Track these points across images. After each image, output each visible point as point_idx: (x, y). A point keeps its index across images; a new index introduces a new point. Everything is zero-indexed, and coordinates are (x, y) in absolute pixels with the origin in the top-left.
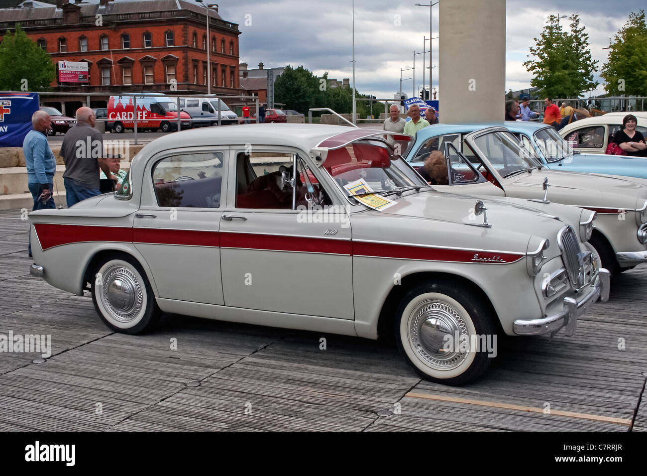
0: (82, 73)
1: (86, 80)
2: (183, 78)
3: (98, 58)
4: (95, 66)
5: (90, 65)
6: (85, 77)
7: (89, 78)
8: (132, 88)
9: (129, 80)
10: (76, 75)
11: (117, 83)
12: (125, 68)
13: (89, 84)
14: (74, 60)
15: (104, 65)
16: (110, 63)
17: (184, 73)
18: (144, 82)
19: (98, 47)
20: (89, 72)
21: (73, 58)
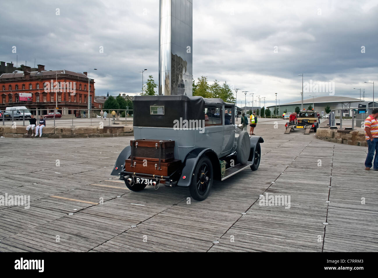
0: (29, 97)
1: (31, 100)
2: (64, 100)
3: (35, 92)
4: (34, 95)
5: (32, 94)
6: (30, 99)
7: (32, 99)
8: (46, 103)
9: (46, 100)
10: (26, 98)
11: (42, 101)
12: (44, 96)
13: (32, 101)
14: (27, 93)
15: (37, 94)
16: (39, 93)
17: (64, 98)
18: (51, 101)
19: (35, 88)
20: (32, 97)
21: (27, 92)
